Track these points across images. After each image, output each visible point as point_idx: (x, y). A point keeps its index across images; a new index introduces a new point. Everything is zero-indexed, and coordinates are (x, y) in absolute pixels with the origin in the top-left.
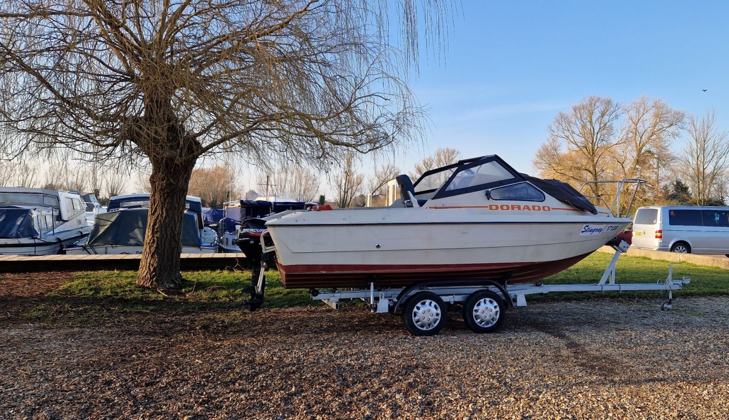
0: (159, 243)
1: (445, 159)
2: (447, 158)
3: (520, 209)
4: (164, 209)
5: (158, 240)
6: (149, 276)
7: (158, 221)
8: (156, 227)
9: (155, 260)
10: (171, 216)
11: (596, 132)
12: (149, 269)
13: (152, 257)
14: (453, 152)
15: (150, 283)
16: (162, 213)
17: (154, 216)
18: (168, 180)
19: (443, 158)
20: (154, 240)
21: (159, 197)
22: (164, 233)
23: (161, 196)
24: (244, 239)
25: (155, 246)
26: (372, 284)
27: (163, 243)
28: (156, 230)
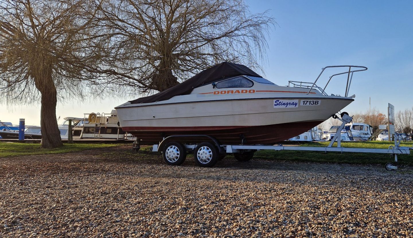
3: (233, 93)
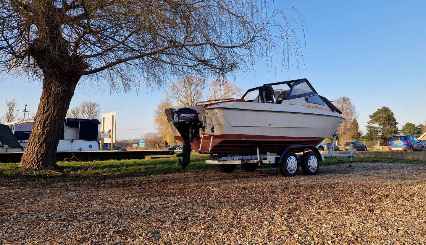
0: (48, 135)
1: (88, 109)
2: (89, 109)
4: (56, 110)
5: (47, 133)
6: (36, 160)
7: (49, 118)
8: (47, 122)
9: (43, 148)
10: (60, 114)
11: (193, 96)
12: (37, 155)
13: (41, 145)
14: (94, 105)
15: (36, 166)
16: (54, 112)
17: (46, 115)
18: (63, 87)
19: (86, 108)
20: (43, 133)
21: (53, 99)
22: (52, 127)
23: (55, 99)
24: (182, 120)
25: (44, 137)
26: (258, 148)
27: (51, 134)
28: (46, 125)
